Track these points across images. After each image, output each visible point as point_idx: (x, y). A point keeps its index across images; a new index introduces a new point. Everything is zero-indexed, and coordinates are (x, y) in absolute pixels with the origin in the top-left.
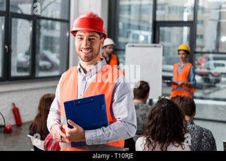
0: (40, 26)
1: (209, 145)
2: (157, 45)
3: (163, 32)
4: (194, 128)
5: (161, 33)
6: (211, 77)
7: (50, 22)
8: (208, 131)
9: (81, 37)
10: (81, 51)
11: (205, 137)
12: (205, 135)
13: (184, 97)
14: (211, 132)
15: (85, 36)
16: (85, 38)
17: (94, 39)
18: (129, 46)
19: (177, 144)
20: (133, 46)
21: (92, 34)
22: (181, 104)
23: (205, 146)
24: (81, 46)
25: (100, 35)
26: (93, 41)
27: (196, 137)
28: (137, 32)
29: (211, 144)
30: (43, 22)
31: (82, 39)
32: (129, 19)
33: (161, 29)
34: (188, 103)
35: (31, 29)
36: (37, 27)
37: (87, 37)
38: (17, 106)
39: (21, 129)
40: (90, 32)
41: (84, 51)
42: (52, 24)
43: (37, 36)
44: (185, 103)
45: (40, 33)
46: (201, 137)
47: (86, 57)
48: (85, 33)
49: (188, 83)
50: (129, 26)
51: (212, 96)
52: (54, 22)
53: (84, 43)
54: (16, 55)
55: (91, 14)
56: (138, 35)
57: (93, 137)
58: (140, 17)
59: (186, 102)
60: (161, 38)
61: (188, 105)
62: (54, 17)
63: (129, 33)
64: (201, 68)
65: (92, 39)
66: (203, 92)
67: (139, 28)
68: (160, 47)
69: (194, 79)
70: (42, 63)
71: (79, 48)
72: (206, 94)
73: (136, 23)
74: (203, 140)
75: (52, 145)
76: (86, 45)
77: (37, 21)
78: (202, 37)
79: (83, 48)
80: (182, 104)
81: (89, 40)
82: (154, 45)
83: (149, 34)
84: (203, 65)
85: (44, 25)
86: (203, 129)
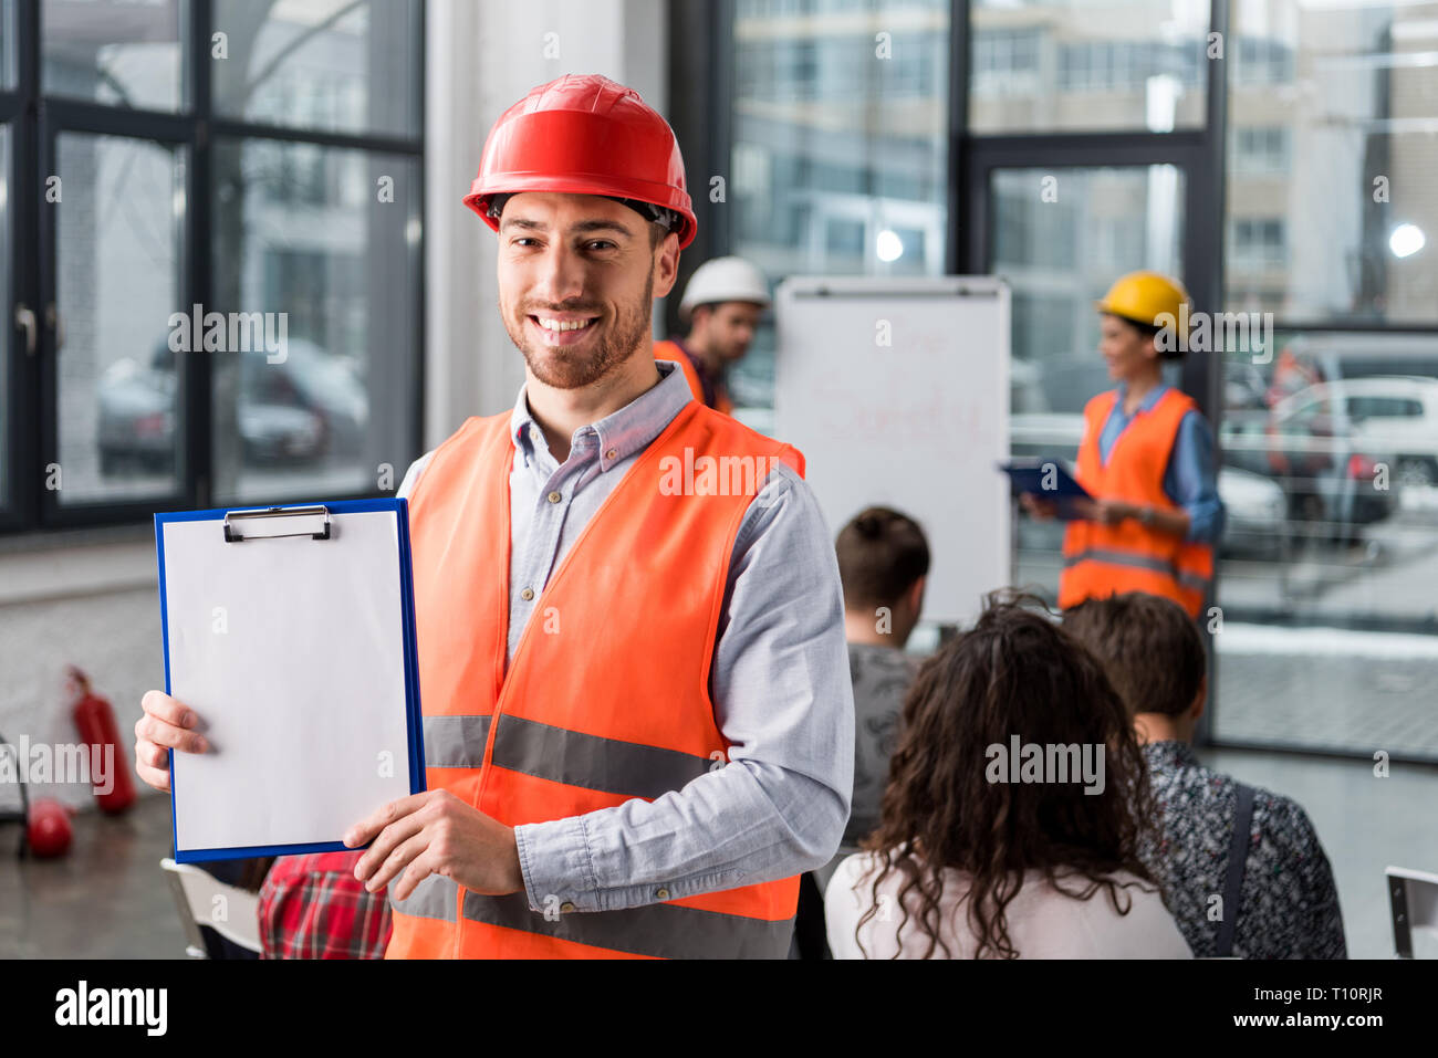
0: (239, 187)
1: (1295, 895)
2: (974, 283)
3: (1023, 203)
4: (1194, 793)
5: (1005, 210)
6: (1328, 486)
7: (304, 155)
8: (1283, 808)
9: (527, 233)
10: (535, 319)
11: (1265, 846)
12: (1266, 832)
13: (1132, 597)
14: (1302, 816)
15: (557, 226)
16: (554, 239)
17: (614, 246)
18: (800, 296)
19: (1078, 885)
20: (824, 294)
21: (597, 215)
22: (1112, 642)
23: (1267, 900)
24: (527, 289)
25: (649, 217)
26: (606, 254)
27: (1210, 844)
28: (855, 207)
29: (1304, 888)
30: (259, 158)
31: (534, 245)
32: (805, 131)
33: (1006, 182)
34: (1154, 636)
35: (179, 203)
36: (223, 193)
37: (564, 235)
38: (102, 689)
39: (130, 834)
40: (583, 200)
41: (550, 322)
42: (319, 169)
43: (219, 246)
44: (1135, 633)
45: (238, 231)
46: (1239, 843)
47: (560, 357)
48: (553, 206)
49: (1166, 510)
50: (803, 170)
51: (1340, 601)
52: (333, 158)
53: (546, 268)
54: (91, 370)
55: (594, 90)
56: (861, 229)
57: (563, 865)
58: (872, 112)
59: (1147, 627)
60: (1005, 241)
61: (1159, 646)
62: (332, 124)
63: (800, 214)
64: (1268, 431)
65: (601, 245)
66: (1284, 583)
67: (868, 183)
68: (994, 294)
69: (1210, 495)
70: (259, 421)
71: (522, 304)
72: (1299, 594)
73: (849, 155)
74: (1252, 862)
75: (313, 915)
76: (561, 281)
77: (221, 148)
78: (1273, 232)
79: (540, 304)
80: (1121, 642)
81: (582, 249)
82: (955, 283)
83: (930, 219)
84: (1283, 409)
85: (265, 175)
86: (1252, 792)
